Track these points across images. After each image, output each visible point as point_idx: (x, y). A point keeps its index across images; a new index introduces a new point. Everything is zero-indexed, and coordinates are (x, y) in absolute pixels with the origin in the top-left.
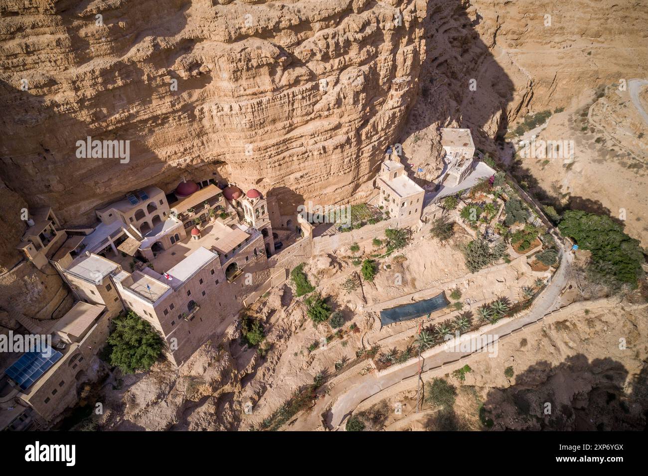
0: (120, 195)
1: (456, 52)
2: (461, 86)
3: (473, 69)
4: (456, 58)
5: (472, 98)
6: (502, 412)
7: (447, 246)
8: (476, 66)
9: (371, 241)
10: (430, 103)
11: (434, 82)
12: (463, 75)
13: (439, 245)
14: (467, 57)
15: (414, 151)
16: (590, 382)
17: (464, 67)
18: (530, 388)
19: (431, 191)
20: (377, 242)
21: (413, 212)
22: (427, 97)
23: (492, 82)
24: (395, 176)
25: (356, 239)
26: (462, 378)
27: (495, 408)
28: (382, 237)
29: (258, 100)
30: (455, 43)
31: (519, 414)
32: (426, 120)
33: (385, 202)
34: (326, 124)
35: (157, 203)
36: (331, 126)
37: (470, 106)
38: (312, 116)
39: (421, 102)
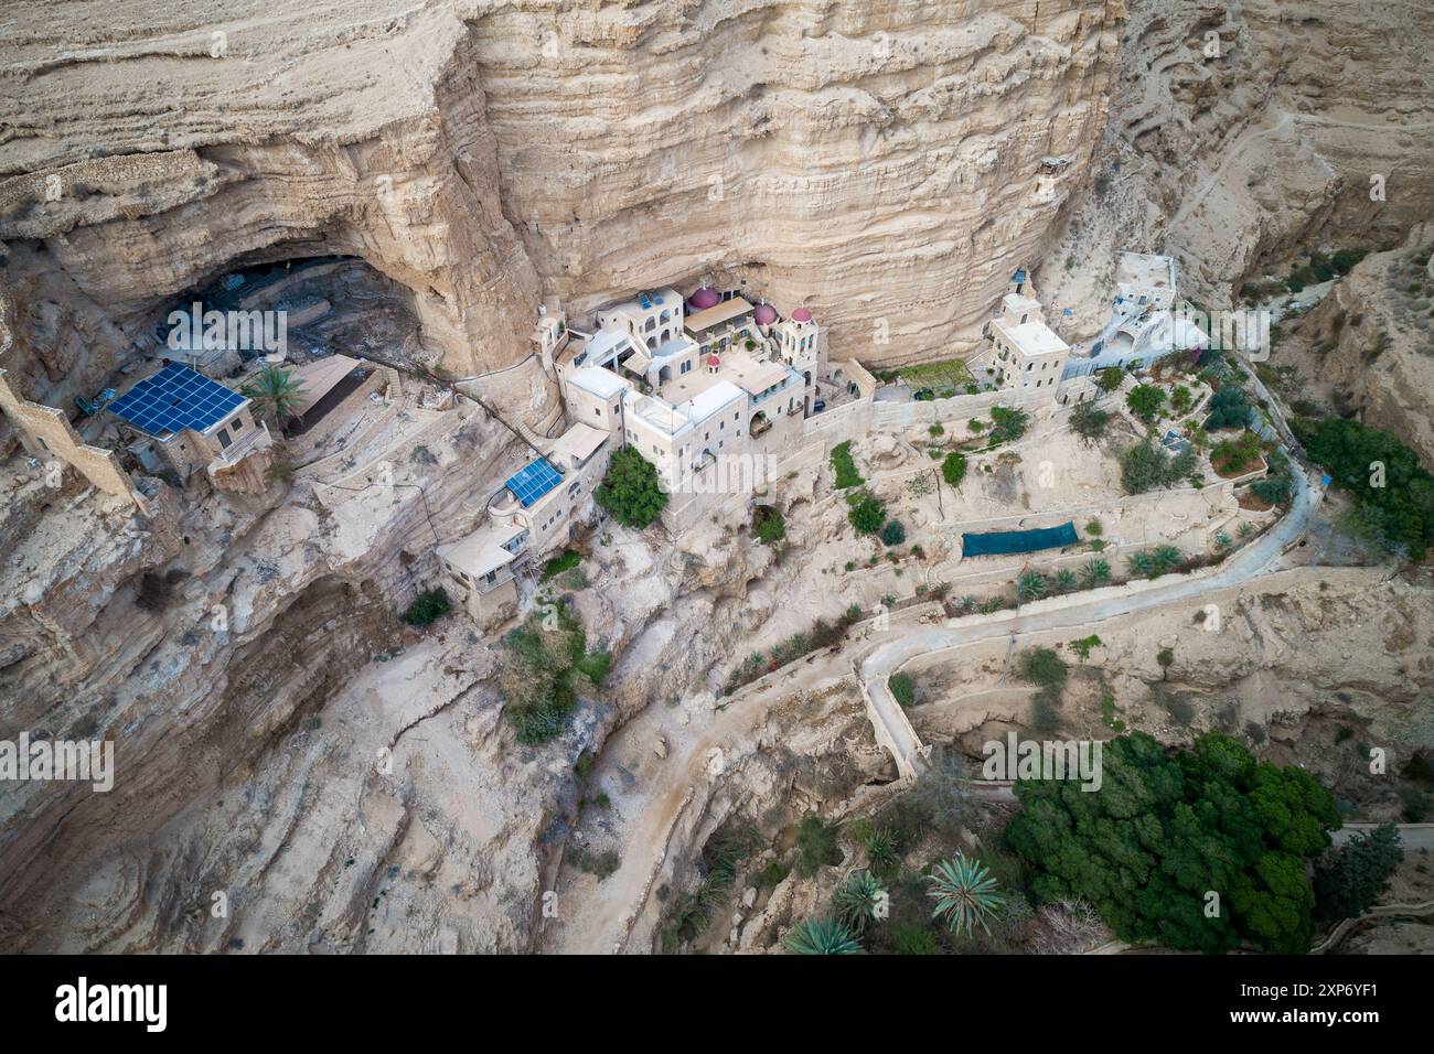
0: (632, 294)
1: (1182, 112)
2: (1181, 179)
3: (1212, 149)
4: (1180, 123)
5: (1202, 206)
6: (1143, 715)
7: (1095, 447)
8: (1222, 142)
9: (965, 422)
10: (1107, 204)
11: (1122, 168)
12: (1190, 157)
13: (1082, 444)
14: (1206, 122)
15: (1063, 284)
16: (1308, 699)
17: (1194, 141)
18: (1199, 690)
19: (1083, 356)
20: (975, 426)
21: (1045, 382)
22: (1104, 192)
23: (1251, 177)
24: (1023, 321)
25: (942, 415)
26: (1085, 654)
27: (1132, 707)
28: (985, 418)
29: (834, 176)
30: (1184, 93)
31: (1172, 723)
32: (1095, 234)
33: (998, 361)
34: (927, 221)
35: (671, 313)
36: (932, 225)
37: (1194, 219)
38: (907, 206)
39: (1090, 202)
